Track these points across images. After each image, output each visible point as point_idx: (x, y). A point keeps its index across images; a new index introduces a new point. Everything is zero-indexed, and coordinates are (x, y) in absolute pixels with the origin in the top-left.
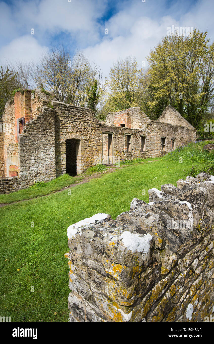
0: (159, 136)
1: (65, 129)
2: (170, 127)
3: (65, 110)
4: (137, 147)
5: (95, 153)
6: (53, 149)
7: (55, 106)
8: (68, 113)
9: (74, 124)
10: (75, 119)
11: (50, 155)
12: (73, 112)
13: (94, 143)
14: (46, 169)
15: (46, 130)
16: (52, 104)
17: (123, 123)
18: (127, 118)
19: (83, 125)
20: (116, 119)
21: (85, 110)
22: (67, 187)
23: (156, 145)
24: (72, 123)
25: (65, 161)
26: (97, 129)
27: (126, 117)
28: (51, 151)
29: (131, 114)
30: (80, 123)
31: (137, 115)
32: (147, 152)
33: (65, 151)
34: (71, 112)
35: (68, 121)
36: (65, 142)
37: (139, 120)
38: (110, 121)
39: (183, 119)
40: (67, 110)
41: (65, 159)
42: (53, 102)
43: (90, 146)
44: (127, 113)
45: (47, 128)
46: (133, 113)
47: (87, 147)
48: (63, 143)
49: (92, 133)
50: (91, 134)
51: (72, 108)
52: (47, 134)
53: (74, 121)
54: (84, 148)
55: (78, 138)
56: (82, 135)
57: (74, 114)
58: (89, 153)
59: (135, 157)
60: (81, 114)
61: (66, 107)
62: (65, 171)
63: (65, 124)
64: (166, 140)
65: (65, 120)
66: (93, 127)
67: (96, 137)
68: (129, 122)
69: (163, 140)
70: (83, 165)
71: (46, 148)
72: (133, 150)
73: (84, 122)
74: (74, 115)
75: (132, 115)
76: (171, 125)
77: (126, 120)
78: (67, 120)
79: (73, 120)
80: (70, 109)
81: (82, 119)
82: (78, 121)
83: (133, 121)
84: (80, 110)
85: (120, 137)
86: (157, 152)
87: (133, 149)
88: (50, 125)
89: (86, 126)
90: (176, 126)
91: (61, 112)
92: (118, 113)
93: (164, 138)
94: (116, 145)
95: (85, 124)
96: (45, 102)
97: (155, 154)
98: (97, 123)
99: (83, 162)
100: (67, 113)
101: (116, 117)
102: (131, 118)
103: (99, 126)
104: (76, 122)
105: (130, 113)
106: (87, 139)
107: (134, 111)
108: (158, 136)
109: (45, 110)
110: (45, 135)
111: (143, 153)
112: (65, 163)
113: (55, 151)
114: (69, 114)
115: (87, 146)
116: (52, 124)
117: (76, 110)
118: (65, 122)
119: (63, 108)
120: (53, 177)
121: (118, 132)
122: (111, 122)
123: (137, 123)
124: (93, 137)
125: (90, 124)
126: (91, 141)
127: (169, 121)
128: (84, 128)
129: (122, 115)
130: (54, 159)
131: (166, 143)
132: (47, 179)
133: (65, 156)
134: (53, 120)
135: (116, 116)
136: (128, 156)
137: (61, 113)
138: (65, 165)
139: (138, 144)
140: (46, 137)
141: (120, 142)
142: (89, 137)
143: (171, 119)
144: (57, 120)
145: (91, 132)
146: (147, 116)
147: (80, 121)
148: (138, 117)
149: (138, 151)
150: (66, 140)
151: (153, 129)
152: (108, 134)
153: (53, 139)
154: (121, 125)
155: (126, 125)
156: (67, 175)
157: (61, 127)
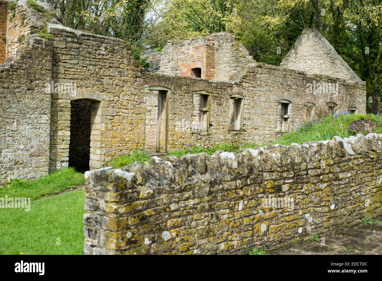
0: (273, 97)
1: (70, 79)
2: (301, 78)
3: (73, 42)
4: (222, 119)
5: (129, 129)
6: (46, 118)
7: (55, 34)
8: (79, 48)
9: (89, 70)
10: (91, 61)
11: (40, 128)
12: (89, 46)
13: (127, 109)
14: (31, 156)
15: (36, 80)
16: (49, 31)
17: (197, 67)
18: (205, 55)
19: (107, 73)
20: (182, 56)
21: (112, 42)
22: (72, 189)
23: (266, 117)
24: (85, 68)
25: (69, 142)
26: (136, 81)
27: (203, 52)
28: (43, 122)
29: (216, 46)
30: (101, 69)
31: (227, 51)
32: (245, 131)
33: (69, 122)
34: (84, 46)
35: (76, 64)
36: (70, 106)
37: (231, 62)
38: (171, 58)
40: (77, 43)
41: (69, 138)
42: (51, 26)
43: (120, 114)
44: (207, 45)
45: (37, 76)
46: (219, 46)
47: (113, 116)
48: (65, 107)
49: (124, 89)
50: (123, 91)
51: (86, 38)
52: (36, 88)
53: (90, 65)
54: (108, 117)
55: (95, 97)
56: (103, 91)
57: (90, 50)
58: (117, 129)
59: (215, 141)
61: (73, 35)
62: (67, 161)
63: (72, 70)
64: (290, 107)
65: (72, 63)
66: (127, 76)
67: (133, 96)
68: (211, 65)
70: (103, 153)
71: (33, 116)
72: (213, 127)
73: (110, 67)
74: (90, 53)
75: (218, 50)
76: (303, 74)
77: (205, 60)
78: (76, 62)
79: (88, 62)
80: (83, 40)
81: (105, 61)
82: (98, 63)
83: (220, 62)
84: (102, 43)
85: (184, 98)
86: (268, 132)
87: (213, 123)
88: (43, 72)
89: (112, 74)
91: (64, 47)
92: (189, 41)
93: (286, 102)
94: (175, 114)
95: (111, 69)
96: (35, 28)
98: (136, 69)
99: (103, 145)
100: (76, 48)
101: (183, 52)
102: (216, 56)
103: (140, 74)
104: (94, 65)
105: (214, 44)
106: (113, 101)
107: (221, 41)
108: (271, 97)
109: (34, 43)
110: (33, 90)
111: (235, 132)
112: (68, 146)
113: (49, 121)
114: (81, 49)
115: (114, 114)
116: (47, 70)
117: (95, 43)
118: (71, 66)
119: (70, 39)
120: (43, 172)
121: (180, 86)
122: (171, 62)
123: (228, 67)
124: (127, 97)
125: (120, 70)
126: (121, 104)
127: (309, 62)
128: (108, 77)
129: (196, 48)
130: (47, 136)
131: (290, 113)
132: (32, 174)
133: (69, 133)
134: (49, 61)
135: (183, 50)
136: (201, 139)
137: (66, 48)
138: (68, 150)
139: (224, 114)
140: (35, 94)
141: (185, 109)
142: (119, 96)
143: (313, 57)
144: (57, 62)
145: (123, 87)
146: (250, 54)
147: (100, 63)
148: (229, 55)
149: (223, 128)
150: (71, 101)
151: (259, 82)
152: (160, 91)
153: (48, 99)
154: (192, 69)
155: (203, 70)
156: (72, 169)
157: (63, 76)
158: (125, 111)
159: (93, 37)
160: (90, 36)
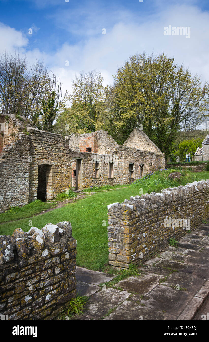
0: (127, 162)
1: (38, 154)
2: (138, 152)
3: (39, 136)
4: (105, 173)
5: (65, 179)
6: (27, 175)
7: (31, 132)
8: (42, 139)
9: (46, 150)
10: (47, 145)
11: (24, 180)
12: (46, 138)
13: (64, 169)
14: (20, 194)
15: (23, 156)
16: (28, 131)
17: (89, 147)
18: (93, 141)
19: (55, 151)
20: (81, 142)
21: (57, 136)
22: (45, 211)
23: (124, 171)
24: (45, 149)
25: (37, 186)
26: (68, 155)
27: (92, 140)
28: (26, 177)
29: (98, 137)
30: (52, 149)
31: (104, 139)
32: (115, 178)
33: (38, 176)
34: (44, 138)
35: (41, 147)
36: (38, 168)
37: (106, 145)
38: (74, 143)
39: (152, 144)
40: (41, 137)
41: (37, 185)
42: (28, 128)
43: (61, 171)
44: (94, 137)
45: (24, 154)
46: (100, 137)
47: (58, 173)
48: (36, 169)
49: (62, 159)
50: (62, 160)
51: (45, 134)
52: (23, 160)
53: (47, 147)
54: (55, 173)
55: (49, 164)
56: (53, 160)
57: (47, 140)
58: (59, 179)
59: (102, 184)
60: (53, 140)
61: (40, 133)
62: (36, 196)
63: (39, 150)
64: (134, 166)
65: (39, 146)
66: (63, 153)
67: (66, 163)
68: (96, 146)
69: (131, 166)
70: (53, 191)
71: (21, 174)
72: (101, 177)
73: (56, 148)
74: (47, 142)
75: (99, 139)
76: (139, 150)
77: (93, 144)
78: (40, 146)
79: (46, 146)
80: (44, 135)
81: (54, 145)
82: (51, 146)
83: (100, 145)
84: (52, 136)
85: (89, 163)
86: (125, 179)
87: (102, 175)
88: (26, 151)
89: (57, 152)
90: (144, 151)
91: (35, 138)
92: (84, 135)
93: (132, 164)
94: (85, 171)
95: (56, 149)
96: (21, 129)
97: (122, 181)
98: (67, 149)
99: (53, 188)
100: (41, 139)
101: (82, 140)
102: (98, 142)
103: (69, 152)
104: (49, 148)
105: (97, 136)
106: (57, 165)
107: (101, 134)
108: (126, 162)
109: (22, 137)
110: (21, 161)
111: (111, 179)
112: (37, 189)
113: (29, 176)
114: (43, 140)
115: (58, 172)
116: (28, 150)
117: (49, 137)
118: (39, 148)
119: (38, 135)
120: (26, 202)
121: (87, 157)
122: (75, 145)
123: (104, 148)
124: (64, 163)
125: (61, 150)
126: (61, 167)
127: (137, 144)
128: (55, 154)
129: (89, 138)
130: (28, 184)
131: (134, 169)
132: (21, 204)
133: (37, 182)
134: (28, 146)
135: (82, 139)
136: (96, 183)
137: (36, 139)
138: (37, 191)
139: (106, 170)
140: (22, 163)
141: (89, 168)
142: (60, 163)
143: (139, 142)
144: (32, 146)
145: (62, 158)
146: (115, 141)
147: (52, 147)
148: (105, 142)
149: (106, 177)
150: (38, 166)
151: (121, 155)
152: (77, 160)
153: (28, 165)
154: (87, 148)
155: (93, 149)
156: (39, 200)
157: (35, 153)
158: (63, 170)
159: (48, 133)
160: (47, 133)
